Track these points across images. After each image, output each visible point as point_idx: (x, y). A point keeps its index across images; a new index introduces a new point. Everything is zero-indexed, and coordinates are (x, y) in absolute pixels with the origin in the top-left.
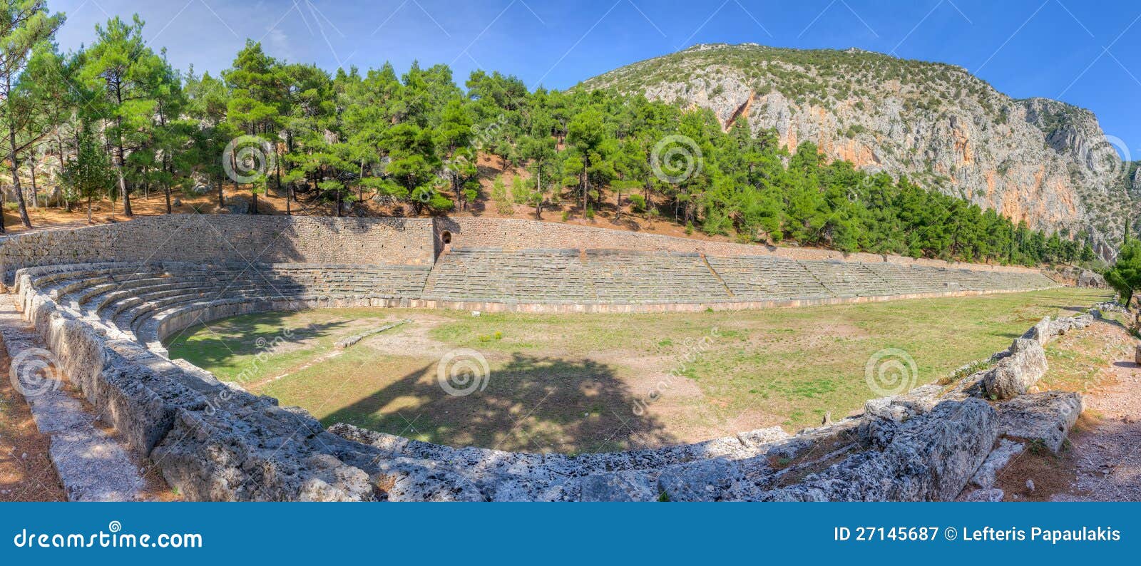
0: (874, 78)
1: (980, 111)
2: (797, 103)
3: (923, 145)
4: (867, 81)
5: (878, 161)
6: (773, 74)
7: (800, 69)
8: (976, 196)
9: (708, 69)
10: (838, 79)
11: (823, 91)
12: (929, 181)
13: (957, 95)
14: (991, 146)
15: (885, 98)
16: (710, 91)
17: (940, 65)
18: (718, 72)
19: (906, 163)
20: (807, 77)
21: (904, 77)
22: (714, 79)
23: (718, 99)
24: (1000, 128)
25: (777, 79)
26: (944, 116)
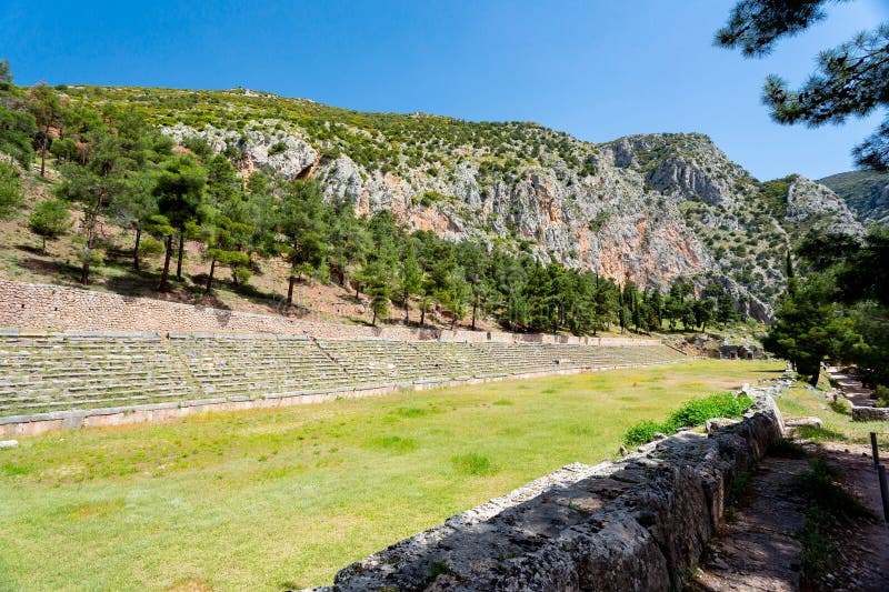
0: (445, 144)
1: (563, 166)
2: (368, 170)
3: (503, 209)
4: (438, 147)
5: (457, 229)
6: (339, 137)
7: (367, 134)
8: (568, 259)
9: (265, 122)
10: (408, 145)
11: (395, 157)
12: (514, 247)
13: (535, 154)
14: (579, 200)
15: (458, 163)
16: (270, 146)
17: (514, 124)
18: (278, 128)
19: (487, 230)
20: (375, 143)
21: (477, 140)
22: (273, 134)
23: (280, 157)
24: (589, 180)
25: (343, 142)
26: (524, 177)
